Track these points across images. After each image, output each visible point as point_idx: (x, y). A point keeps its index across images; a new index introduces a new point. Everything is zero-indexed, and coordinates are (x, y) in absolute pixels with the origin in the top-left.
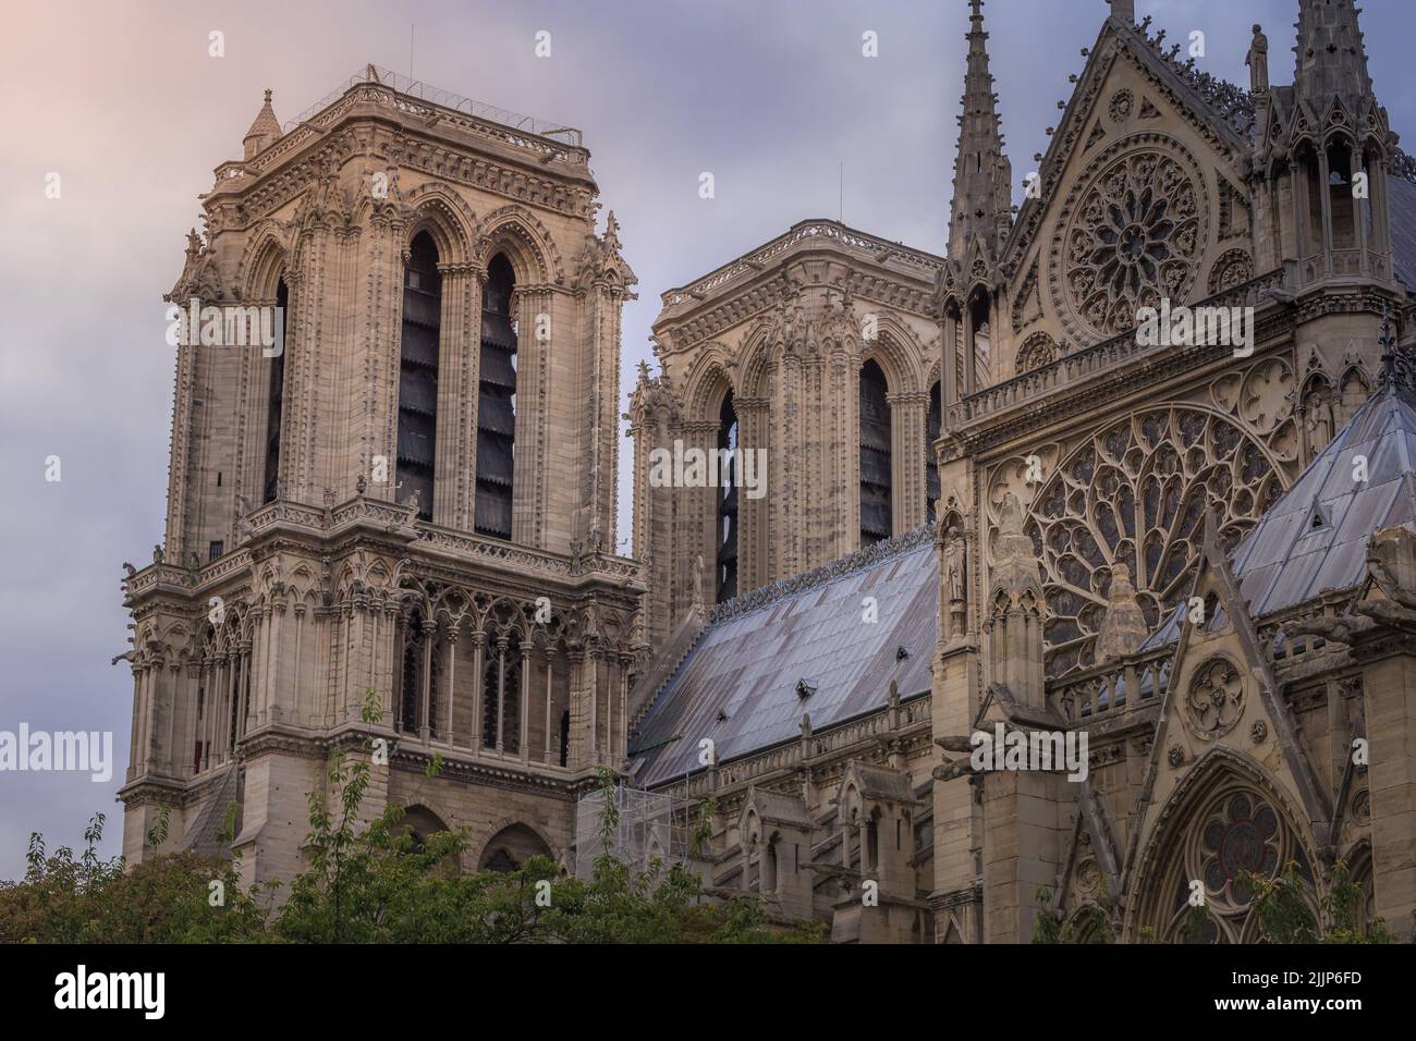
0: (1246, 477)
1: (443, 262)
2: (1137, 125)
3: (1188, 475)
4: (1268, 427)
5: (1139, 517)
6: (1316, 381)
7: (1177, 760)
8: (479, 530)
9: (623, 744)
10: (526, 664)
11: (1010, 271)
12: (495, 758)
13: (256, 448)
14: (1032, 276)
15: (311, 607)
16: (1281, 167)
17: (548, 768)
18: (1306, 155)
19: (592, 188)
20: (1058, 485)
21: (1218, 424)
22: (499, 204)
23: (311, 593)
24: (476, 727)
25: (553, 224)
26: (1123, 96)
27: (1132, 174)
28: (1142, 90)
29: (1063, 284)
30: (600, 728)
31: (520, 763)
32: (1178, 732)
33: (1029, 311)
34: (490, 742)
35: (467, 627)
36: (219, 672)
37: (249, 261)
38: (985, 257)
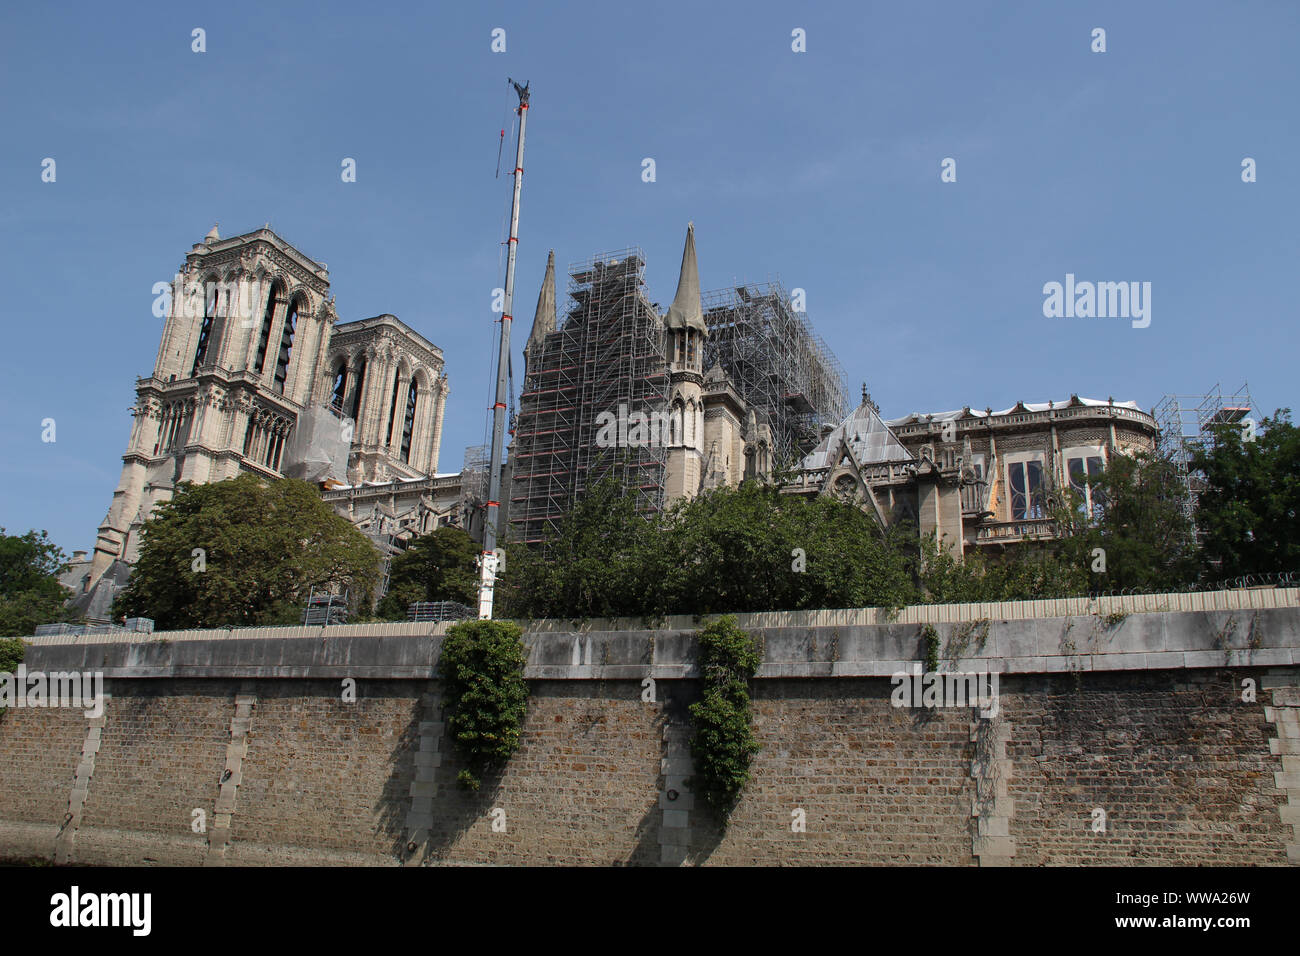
1: (278, 296)
6: (678, 400)
8: (275, 388)
10: (284, 441)
12: (270, 471)
13: (194, 345)
15: (219, 405)
19: (328, 285)
22: (300, 283)
23: (219, 400)
24: (265, 460)
25: (314, 294)
34: (269, 464)
35: (268, 423)
37: (202, 280)
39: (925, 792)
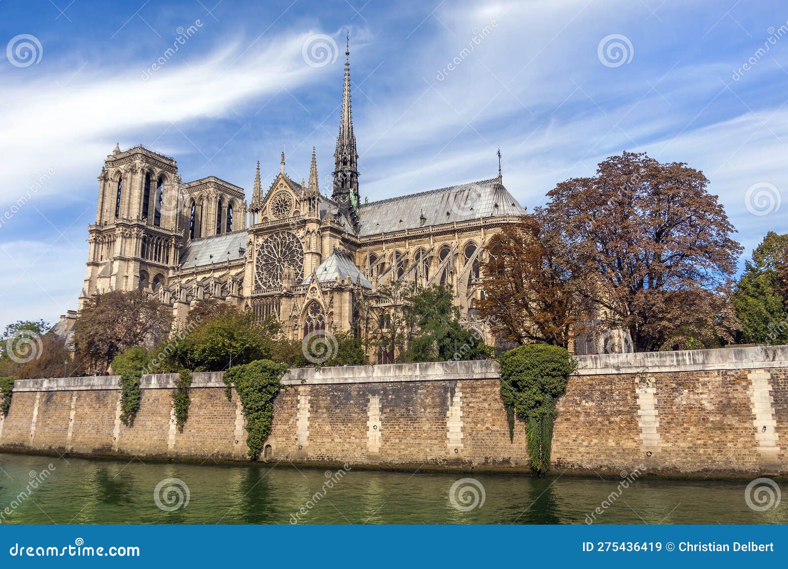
0: (297, 243)
1: (151, 179)
2: (284, 189)
3: (288, 241)
4: (300, 237)
5: (280, 246)
6: (308, 232)
7: (308, 299)
8: (155, 224)
9: (178, 261)
10: (162, 247)
11: (262, 207)
12: (156, 263)
13: (114, 206)
14: (265, 208)
16: (305, 200)
17: (165, 264)
18: (309, 199)
19: (177, 168)
20: (267, 239)
21: (293, 235)
22: (161, 170)
23: (127, 234)
24: (154, 257)
25: (170, 174)
26: (282, 184)
27: (282, 196)
28: (285, 184)
29: (270, 210)
30: (174, 258)
31: (161, 264)
32: (308, 295)
33: (265, 213)
34: (155, 260)
35: (152, 241)
36: (107, 244)
37: (114, 173)
38: (258, 204)
39: (225, 418)
